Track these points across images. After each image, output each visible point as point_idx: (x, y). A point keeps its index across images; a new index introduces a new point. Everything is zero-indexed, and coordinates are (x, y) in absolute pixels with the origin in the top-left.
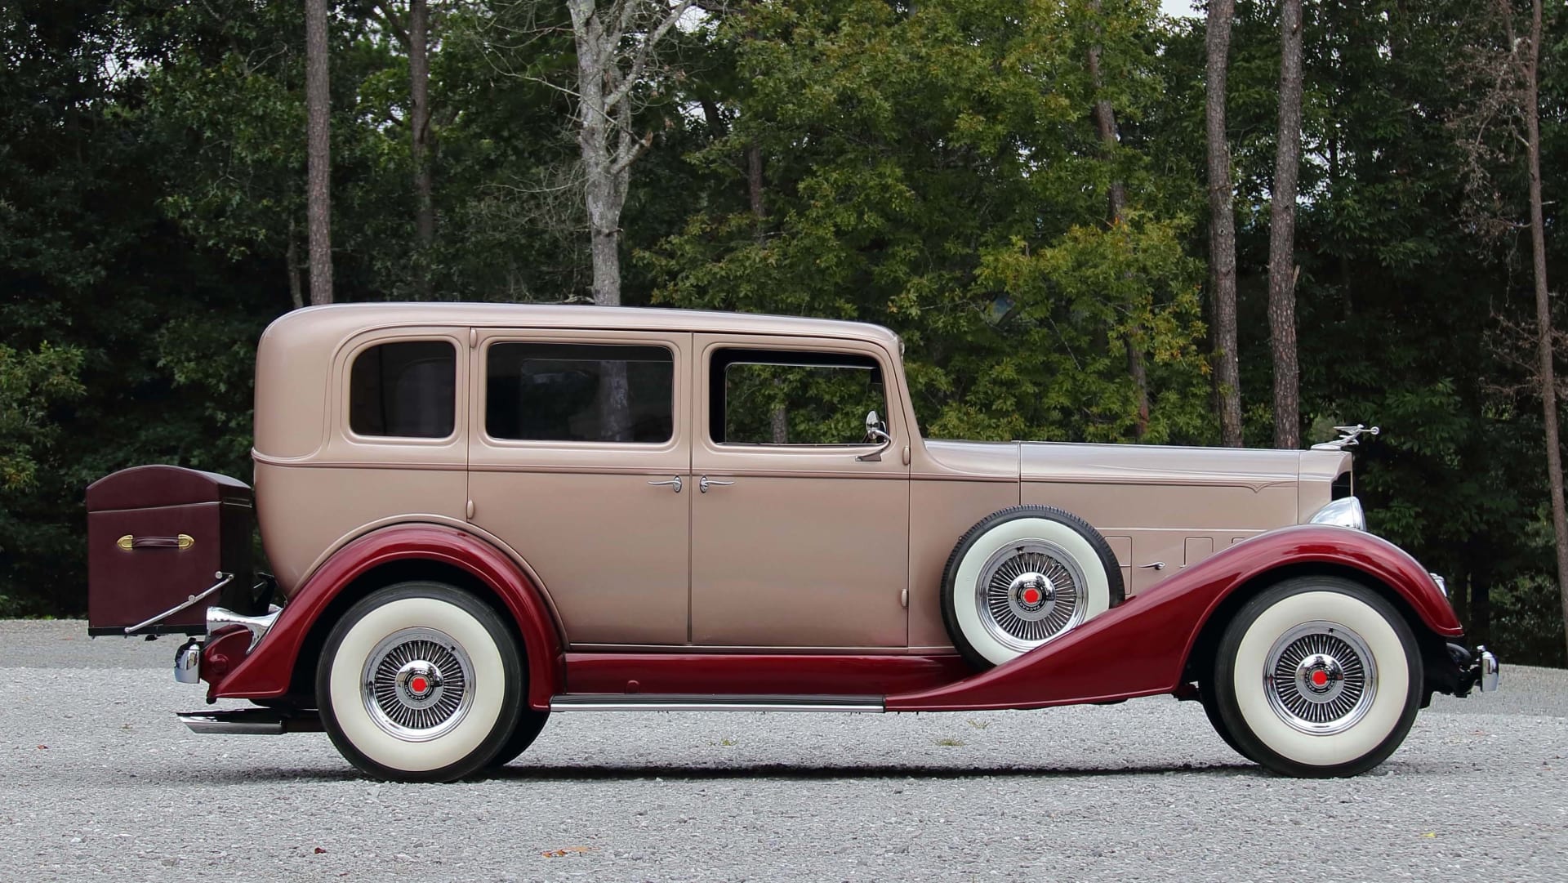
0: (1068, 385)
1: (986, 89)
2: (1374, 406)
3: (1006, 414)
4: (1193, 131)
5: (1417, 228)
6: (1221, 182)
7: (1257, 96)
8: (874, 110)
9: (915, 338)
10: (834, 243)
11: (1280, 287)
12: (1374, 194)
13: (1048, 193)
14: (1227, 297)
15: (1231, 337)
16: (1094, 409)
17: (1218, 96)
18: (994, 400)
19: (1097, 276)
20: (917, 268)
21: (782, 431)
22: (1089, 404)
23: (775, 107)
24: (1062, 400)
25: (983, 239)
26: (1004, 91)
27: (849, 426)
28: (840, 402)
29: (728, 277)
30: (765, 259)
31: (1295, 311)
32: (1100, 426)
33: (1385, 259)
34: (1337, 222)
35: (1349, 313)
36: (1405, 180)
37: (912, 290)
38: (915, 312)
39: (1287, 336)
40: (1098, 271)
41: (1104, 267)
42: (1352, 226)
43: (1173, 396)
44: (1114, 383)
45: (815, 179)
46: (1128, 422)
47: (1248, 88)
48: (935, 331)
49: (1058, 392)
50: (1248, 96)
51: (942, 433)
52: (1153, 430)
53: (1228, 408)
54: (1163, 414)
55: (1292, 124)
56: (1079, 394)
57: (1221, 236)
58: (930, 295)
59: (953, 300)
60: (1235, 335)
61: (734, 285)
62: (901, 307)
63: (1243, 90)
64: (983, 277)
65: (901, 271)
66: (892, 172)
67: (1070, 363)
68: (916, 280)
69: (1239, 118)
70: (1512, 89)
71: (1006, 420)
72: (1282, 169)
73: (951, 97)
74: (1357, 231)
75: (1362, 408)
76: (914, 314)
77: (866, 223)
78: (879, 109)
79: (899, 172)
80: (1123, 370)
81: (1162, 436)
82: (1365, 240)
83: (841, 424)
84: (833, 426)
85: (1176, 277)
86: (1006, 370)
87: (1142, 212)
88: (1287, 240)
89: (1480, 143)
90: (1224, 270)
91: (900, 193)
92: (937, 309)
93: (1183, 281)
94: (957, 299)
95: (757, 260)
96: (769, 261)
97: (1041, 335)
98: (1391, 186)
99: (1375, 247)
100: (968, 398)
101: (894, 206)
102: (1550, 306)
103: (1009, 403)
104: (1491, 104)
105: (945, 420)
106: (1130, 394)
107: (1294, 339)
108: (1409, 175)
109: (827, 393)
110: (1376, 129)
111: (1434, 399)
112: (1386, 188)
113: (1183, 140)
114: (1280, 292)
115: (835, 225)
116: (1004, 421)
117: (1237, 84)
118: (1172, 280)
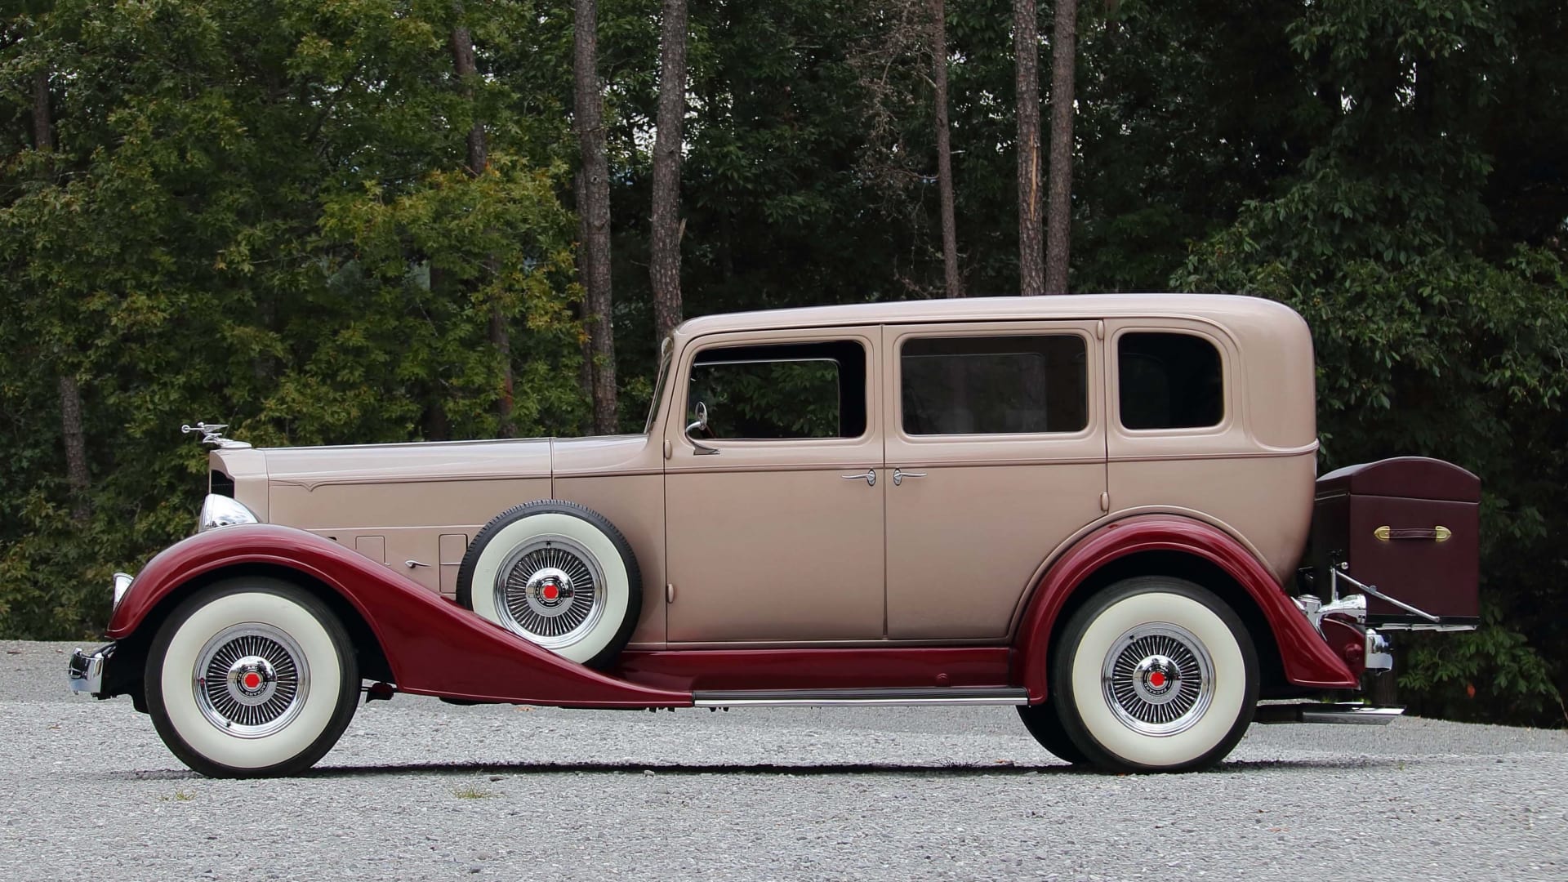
0: (424, 354)
1: (331, 9)
2: (758, 380)
3: (354, 386)
4: (556, 66)
5: (806, 179)
6: (593, 123)
7: (629, 27)
8: (200, 30)
9: (246, 298)
10: (151, 186)
11: (664, 244)
12: (759, 140)
13: (403, 133)
14: (600, 254)
15: (606, 300)
16: (454, 381)
17: (589, 25)
18: (338, 371)
19: (462, 229)
20: (245, 216)
21: (74, 405)
22: (447, 375)
23: (79, 22)
24: (416, 370)
25: (324, 185)
26: (355, 12)
27: (168, 397)
28: (156, 371)
29: (21, 225)
30: (68, 205)
31: (680, 271)
32: (461, 402)
33: (771, 214)
34: (719, 172)
35: (729, 274)
36: (793, 126)
37: (244, 243)
38: (247, 267)
39: (671, 299)
40: (464, 222)
41: (471, 219)
42: (736, 175)
43: (542, 367)
44: (475, 351)
45: (127, 111)
46: (493, 397)
47: (618, 17)
48: (269, 290)
49: (412, 361)
50: (619, 27)
51: (279, 407)
52: (522, 407)
53: (602, 381)
54: (532, 388)
55: (677, 58)
56: (434, 364)
57: (593, 184)
58: (264, 248)
59: (290, 253)
60: (610, 297)
61: (28, 234)
62: (232, 262)
63: (613, 20)
64: (327, 229)
65: (229, 218)
66: (218, 103)
67: (428, 328)
68: (247, 231)
69: (609, 52)
70: (920, 22)
71: (352, 393)
72: (666, 108)
73: (289, 17)
74: (741, 182)
75: (745, 383)
76: (246, 270)
77: (188, 162)
78: (205, 29)
79: (227, 104)
80: (483, 337)
81: (531, 413)
82: (750, 193)
83: (157, 397)
84: (148, 398)
85: (545, 231)
86: (354, 336)
87: (515, 158)
88: (672, 190)
89: (886, 83)
90: (597, 223)
91: (230, 128)
92: (271, 264)
93: (554, 236)
94: (294, 252)
95: (58, 207)
96: (73, 208)
97: (393, 296)
98: (778, 132)
99: (760, 201)
100: (307, 368)
101: (223, 144)
102: (960, 267)
103: (357, 374)
104: (898, 40)
105: (281, 393)
106: (494, 364)
107: (680, 302)
108: (797, 120)
109: (143, 361)
110: (761, 67)
111: (826, 373)
112: (773, 133)
113: (543, 76)
114: (664, 249)
115: (152, 164)
116: (350, 394)
117: (605, 13)
118: (540, 234)
